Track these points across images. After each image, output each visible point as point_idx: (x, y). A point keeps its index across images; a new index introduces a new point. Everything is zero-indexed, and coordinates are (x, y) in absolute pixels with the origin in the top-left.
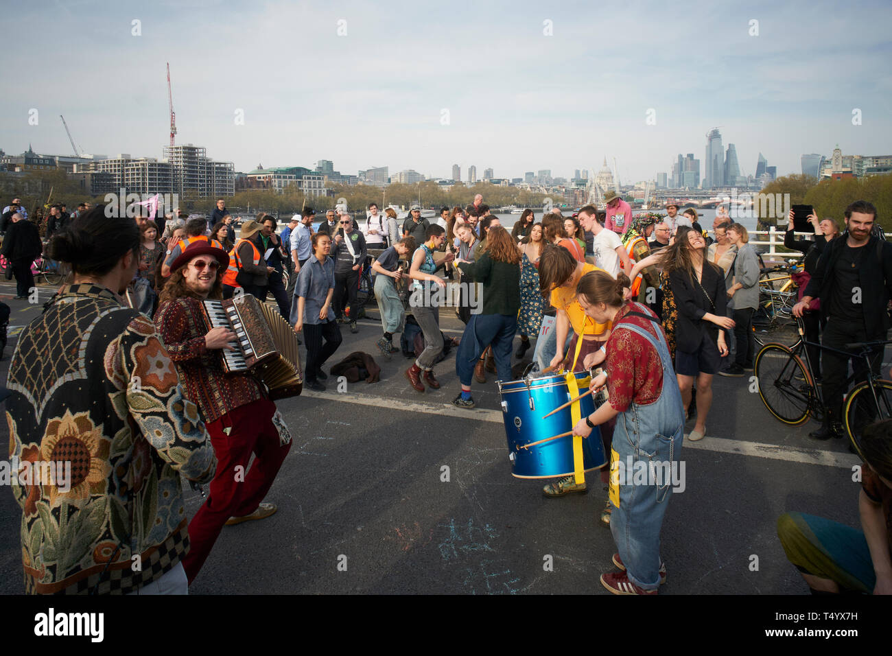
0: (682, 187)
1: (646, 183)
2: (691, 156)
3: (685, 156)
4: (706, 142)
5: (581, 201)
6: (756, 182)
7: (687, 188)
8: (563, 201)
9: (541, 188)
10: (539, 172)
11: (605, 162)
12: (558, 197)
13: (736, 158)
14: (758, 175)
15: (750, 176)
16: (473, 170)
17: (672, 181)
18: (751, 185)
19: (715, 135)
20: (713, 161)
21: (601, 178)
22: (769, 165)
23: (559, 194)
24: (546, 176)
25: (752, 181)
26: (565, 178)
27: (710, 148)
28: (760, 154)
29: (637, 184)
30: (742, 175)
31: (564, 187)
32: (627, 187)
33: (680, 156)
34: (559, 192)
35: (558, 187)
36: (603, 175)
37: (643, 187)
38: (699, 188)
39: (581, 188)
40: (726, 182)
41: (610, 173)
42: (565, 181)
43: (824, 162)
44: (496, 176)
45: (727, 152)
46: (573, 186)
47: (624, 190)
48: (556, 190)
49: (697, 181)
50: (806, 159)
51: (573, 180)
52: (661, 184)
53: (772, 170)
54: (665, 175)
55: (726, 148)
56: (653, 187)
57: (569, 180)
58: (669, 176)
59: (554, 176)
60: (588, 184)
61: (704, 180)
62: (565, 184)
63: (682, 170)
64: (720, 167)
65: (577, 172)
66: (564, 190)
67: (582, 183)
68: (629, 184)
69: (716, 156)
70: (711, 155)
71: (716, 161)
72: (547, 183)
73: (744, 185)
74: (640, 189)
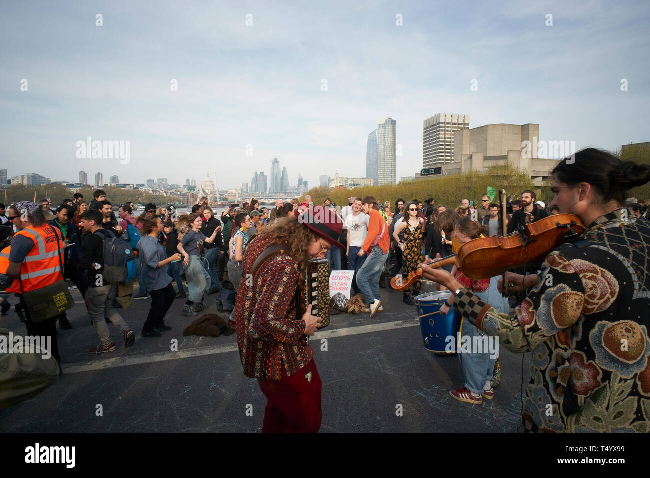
0: (258, 193)
1: (236, 190)
2: (262, 173)
3: (259, 173)
4: (271, 165)
5: (192, 201)
6: (298, 190)
7: (261, 193)
8: (179, 201)
9: (162, 192)
10: (158, 180)
11: (208, 175)
12: (175, 198)
13: (287, 176)
14: (299, 186)
15: (295, 187)
16: (99, 176)
17: (251, 188)
18: (295, 192)
19: (276, 162)
20: (275, 177)
21: (206, 186)
22: (304, 181)
23: (175, 196)
24: (164, 183)
25: (296, 190)
26: (179, 185)
27: (273, 169)
28: (300, 175)
29: (230, 190)
30: (291, 186)
31: (179, 191)
32: (223, 192)
33: (256, 173)
34: (175, 194)
35: (174, 191)
36: (207, 184)
37: (234, 192)
38: (268, 193)
39: (192, 192)
40: (282, 190)
41: (212, 182)
42: (179, 187)
43: (330, 181)
44: (122, 182)
45: (283, 172)
46: (186, 190)
47: (221, 193)
48: (173, 193)
49: (266, 189)
50: (322, 178)
51: (185, 186)
52: (245, 190)
53: (306, 184)
54: (247, 184)
55: (282, 170)
56: (241, 192)
57: (182, 187)
58: (250, 186)
59: (170, 183)
60: (197, 189)
61: (270, 188)
62: (179, 189)
63: (257, 181)
64: (279, 180)
65: (188, 181)
66: (179, 193)
67: (193, 188)
68: (224, 190)
69: (277, 174)
70: (274, 173)
71: (276, 177)
72: (165, 188)
73: (292, 192)
74: (232, 193)
